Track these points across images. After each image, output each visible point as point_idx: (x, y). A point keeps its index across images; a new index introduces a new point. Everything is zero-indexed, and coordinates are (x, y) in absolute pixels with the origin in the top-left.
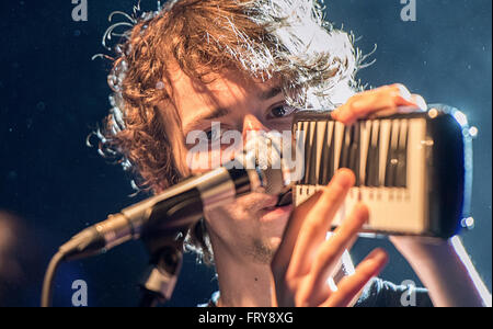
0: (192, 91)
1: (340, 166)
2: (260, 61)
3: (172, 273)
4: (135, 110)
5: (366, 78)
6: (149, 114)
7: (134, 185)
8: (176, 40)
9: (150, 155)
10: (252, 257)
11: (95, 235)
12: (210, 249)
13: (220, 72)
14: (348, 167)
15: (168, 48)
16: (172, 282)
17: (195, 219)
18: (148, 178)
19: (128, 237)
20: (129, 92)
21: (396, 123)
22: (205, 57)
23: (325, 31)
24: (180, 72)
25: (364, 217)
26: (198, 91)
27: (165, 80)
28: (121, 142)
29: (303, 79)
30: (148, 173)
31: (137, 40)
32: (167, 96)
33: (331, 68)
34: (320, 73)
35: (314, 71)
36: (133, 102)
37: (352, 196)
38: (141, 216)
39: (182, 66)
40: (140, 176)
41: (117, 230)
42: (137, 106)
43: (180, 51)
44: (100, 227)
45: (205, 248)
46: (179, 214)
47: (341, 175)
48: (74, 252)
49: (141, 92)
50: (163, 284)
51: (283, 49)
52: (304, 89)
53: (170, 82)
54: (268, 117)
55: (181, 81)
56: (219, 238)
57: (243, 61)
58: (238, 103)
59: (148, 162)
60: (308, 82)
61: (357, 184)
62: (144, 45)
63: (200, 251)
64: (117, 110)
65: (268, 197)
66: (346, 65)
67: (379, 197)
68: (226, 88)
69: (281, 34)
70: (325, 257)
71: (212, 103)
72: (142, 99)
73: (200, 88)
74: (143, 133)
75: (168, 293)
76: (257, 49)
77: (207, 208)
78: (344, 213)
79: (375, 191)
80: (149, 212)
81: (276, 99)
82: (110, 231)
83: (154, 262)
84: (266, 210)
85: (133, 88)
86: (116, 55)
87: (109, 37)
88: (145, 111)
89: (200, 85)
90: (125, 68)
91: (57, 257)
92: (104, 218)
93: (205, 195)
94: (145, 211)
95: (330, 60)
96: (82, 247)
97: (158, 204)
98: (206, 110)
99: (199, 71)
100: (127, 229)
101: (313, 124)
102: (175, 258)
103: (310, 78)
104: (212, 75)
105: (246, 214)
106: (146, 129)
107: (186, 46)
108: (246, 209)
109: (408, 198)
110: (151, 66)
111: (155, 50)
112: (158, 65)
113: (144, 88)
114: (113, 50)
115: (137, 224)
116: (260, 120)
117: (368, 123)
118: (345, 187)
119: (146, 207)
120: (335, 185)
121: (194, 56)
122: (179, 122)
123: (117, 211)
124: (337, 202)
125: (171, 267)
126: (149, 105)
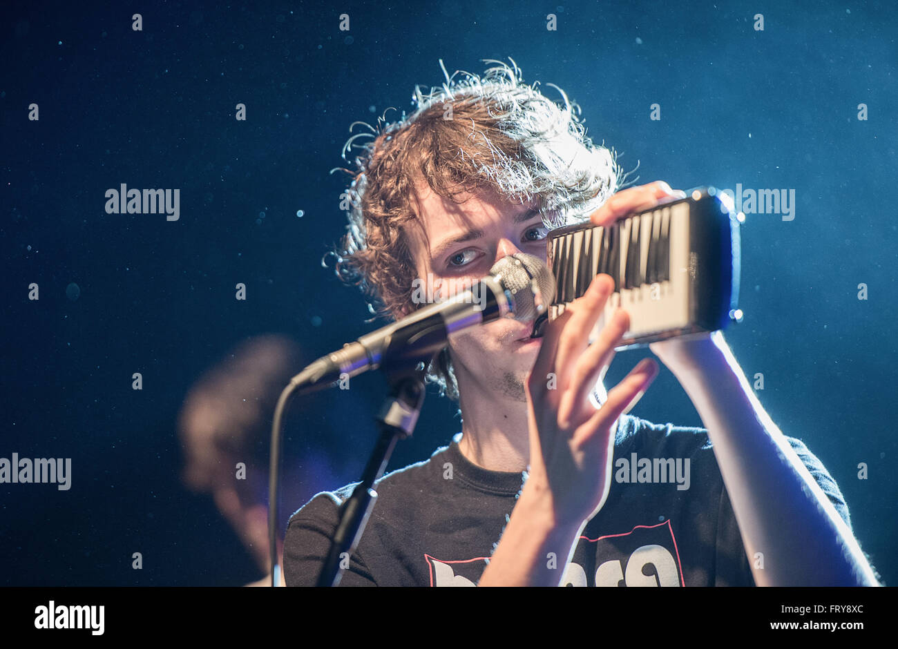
0: (442, 210)
1: (599, 272)
2: (518, 181)
3: (413, 406)
4: (377, 230)
5: (628, 182)
6: (394, 234)
7: (372, 310)
8: (424, 155)
9: (393, 278)
10: (502, 392)
11: (328, 365)
12: (455, 381)
13: (474, 192)
14: (607, 272)
15: (416, 163)
16: (414, 416)
17: (439, 347)
18: (389, 303)
19: (364, 368)
20: (372, 210)
21: (657, 214)
22: (458, 175)
23: (583, 147)
24: (429, 189)
25: (625, 325)
26: (449, 211)
27: (411, 197)
28: (360, 264)
29: (563, 200)
30: (390, 299)
31: (381, 153)
32: (414, 216)
33: (592, 188)
34: (579, 193)
35: (574, 191)
36: (376, 220)
37: (612, 304)
38: (380, 344)
39: (431, 184)
40: (380, 300)
41: (354, 361)
42: (379, 225)
43: (430, 168)
44: (335, 357)
45: (449, 380)
46: (422, 342)
47: (600, 281)
48: (307, 384)
49: (385, 211)
50: (404, 419)
51: (542, 167)
52: (563, 211)
53: (418, 201)
54: (523, 241)
55: (430, 199)
56: (466, 369)
57: (500, 181)
58: (492, 225)
59: (390, 285)
60: (569, 202)
61: (617, 290)
62: (389, 159)
63: (442, 382)
64: (355, 228)
65: (523, 327)
66: (609, 185)
67: (641, 298)
68: (480, 209)
69: (539, 151)
70: (585, 372)
71: (464, 225)
72: (386, 218)
73: (452, 208)
74: (387, 255)
75: (410, 429)
76: (515, 168)
77: (452, 337)
78: (604, 322)
79: (636, 292)
80: (388, 340)
81: (533, 221)
82: (345, 361)
83: (395, 395)
84: (522, 341)
85: (375, 207)
86: (356, 170)
87: (349, 149)
88: (389, 231)
89: (451, 204)
90: (365, 183)
91: (288, 390)
92: (339, 347)
93: (449, 321)
94: (384, 340)
95: (592, 179)
96: (315, 379)
97: (397, 331)
98: (457, 231)
99: (450, 190)
100: (365, 359)
101: (569, 237)
102: (416, 389)
103: (570, 197)
104: (465, 194)
105: (498, 345)
106: (389, 251)
107: (436, 163)
108: (499, 340)
109: (671, 291)
110: (397, 184)
111: (400, 165)
112: (405, 181)
113: (388, 206)
114: (354, 163)
115: (375, 354)
116: (515, 243)
117: (628, 222)
118: (605, 294)
119: (384, 335)
120: (593, 292)
121: (446, 173)
122: (427, 243)
123: (354, 339)
124: (596, 311)
125: (412, 400)
126: (394, 225)
